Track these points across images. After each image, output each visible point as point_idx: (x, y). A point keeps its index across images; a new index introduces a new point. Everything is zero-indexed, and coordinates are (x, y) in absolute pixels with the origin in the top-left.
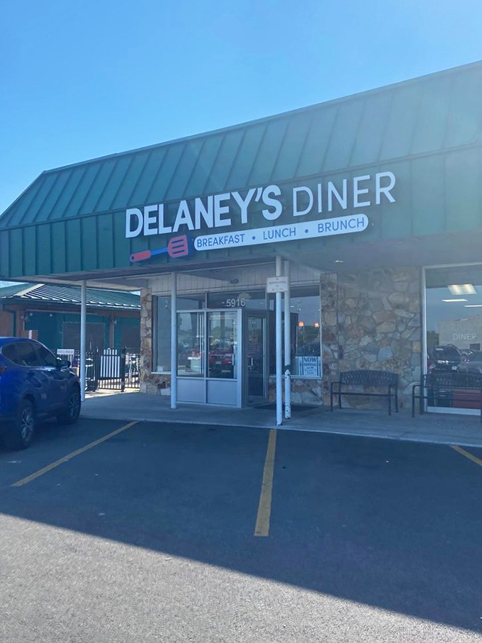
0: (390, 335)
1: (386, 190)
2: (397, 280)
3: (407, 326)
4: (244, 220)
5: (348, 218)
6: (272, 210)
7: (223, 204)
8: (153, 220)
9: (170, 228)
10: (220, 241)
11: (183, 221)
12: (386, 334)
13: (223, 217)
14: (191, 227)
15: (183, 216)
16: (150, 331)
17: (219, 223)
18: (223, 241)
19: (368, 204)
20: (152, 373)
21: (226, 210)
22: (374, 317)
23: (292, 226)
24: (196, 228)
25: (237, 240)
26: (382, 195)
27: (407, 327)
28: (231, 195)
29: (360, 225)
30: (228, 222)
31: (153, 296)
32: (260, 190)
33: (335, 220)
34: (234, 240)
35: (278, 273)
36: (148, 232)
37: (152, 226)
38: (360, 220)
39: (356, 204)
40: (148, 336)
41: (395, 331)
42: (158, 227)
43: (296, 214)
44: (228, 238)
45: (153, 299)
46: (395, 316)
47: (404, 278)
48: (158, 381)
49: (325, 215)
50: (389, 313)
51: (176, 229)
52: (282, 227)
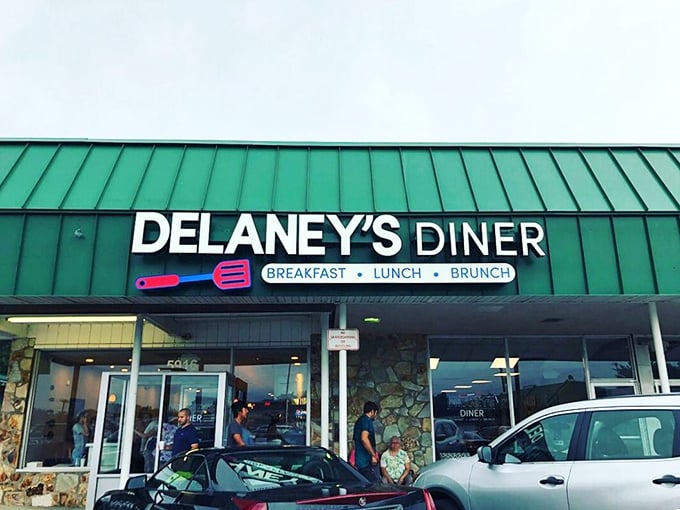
0: (397, 411)
1: (534, 242)
2: (403, 348)
3: (415, 400)
4: (346, 250)
5: (491, 266)
6: (387, 243)
7: (312, 226)
8: (191, 233)
9: (222, 247)
10: (307, 273)
11: (245, 241)
12: (392, 410)
13: (312, 243)
14: (258, 250)
15: (245, 233)
16: (23, 403)
17: (305, 250)
18: (311, 273)
19: (514, 253)
20: (17, 470)
21: (318, 235)
22: (378, 389)
23: (416, 266)
24: (267, 253)
25: (334, 276)
26: (530, 246)
27: (415, 402)
28: (326, 218)
29: (505, 275)
30: (320, 251)
31: (35, 350)
32: (370, 218)
33: (474, 266)
34: (329, 274)
35: (343, 325)
36: (176, 248)
37: (184, 241)
38: (505, 270)
39: (500, 252)
40: (18, 412)
41: (402, 406)
42: (198, 244)
43: (421, 252)
44: (320, 272)
45: (34, 354)
46: (402, 389)
47: (411, 347)
48: (29, 483)
49: (460, 258)
50: (395, 385)
51: (231, 249)
52: (402, 266)
